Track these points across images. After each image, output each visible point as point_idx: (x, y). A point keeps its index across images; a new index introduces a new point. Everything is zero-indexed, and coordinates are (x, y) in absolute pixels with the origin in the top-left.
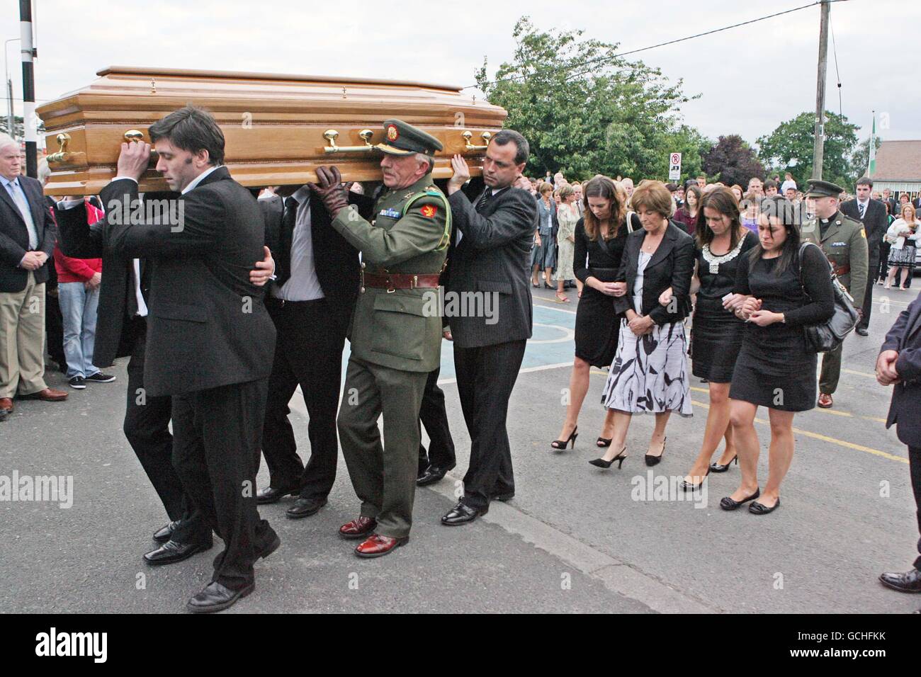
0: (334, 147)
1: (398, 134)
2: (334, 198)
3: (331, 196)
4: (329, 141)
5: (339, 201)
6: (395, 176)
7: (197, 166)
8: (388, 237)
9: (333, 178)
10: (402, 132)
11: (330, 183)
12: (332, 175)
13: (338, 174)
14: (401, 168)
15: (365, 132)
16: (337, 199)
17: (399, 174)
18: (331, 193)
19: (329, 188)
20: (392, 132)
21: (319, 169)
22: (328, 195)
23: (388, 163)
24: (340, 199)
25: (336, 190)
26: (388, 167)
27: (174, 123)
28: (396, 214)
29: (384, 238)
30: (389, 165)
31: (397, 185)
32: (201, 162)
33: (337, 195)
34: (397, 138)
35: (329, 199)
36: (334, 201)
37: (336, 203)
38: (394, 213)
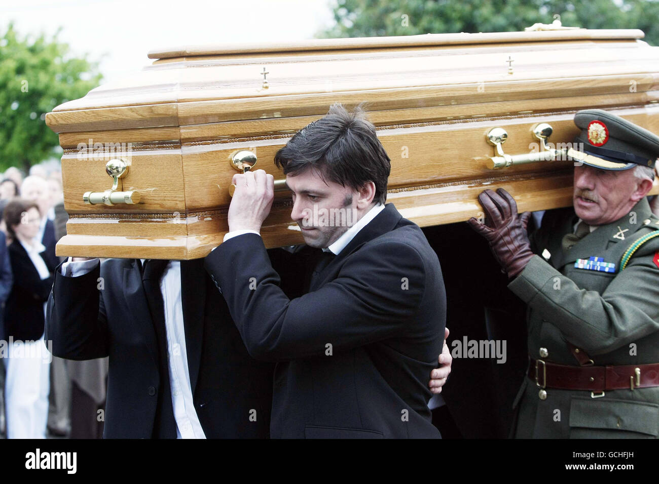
0: (503, 158)
1: (608, 136)
2: (511, 242)
3: (507, 238)
4: (494, 147)
5: (520, 246)
6: (598, 203)
7: (357, 208)
8: (610, 307)
9: (508, 210)
10: (617, 133)
11: (503, 218)
12: (505, 204)
13: (512, 202)
14: (611, 190)
15: (540, 129)
16: (517, 243)
17: (606, 200)
18: (507, 234)
19: (502, 226)
20: (597, 132)
21: (484, 195)
22: (501, 238)
23: (589, 183)
24: (521, 243)
25: (513, 228)
26: (588, 190)
27: (327, 145)
28: (609, 266)
29: (605, 308)
30: (591, 186)
31: (600, 218)
32: (364, 200)
33: (516, 237)
34: (605, 142)
35: (505, 244)
36: (511, 247)
37: (516, 250)
38: (604, 264)
